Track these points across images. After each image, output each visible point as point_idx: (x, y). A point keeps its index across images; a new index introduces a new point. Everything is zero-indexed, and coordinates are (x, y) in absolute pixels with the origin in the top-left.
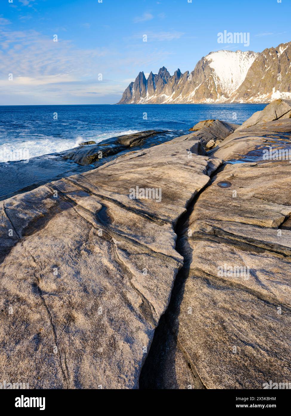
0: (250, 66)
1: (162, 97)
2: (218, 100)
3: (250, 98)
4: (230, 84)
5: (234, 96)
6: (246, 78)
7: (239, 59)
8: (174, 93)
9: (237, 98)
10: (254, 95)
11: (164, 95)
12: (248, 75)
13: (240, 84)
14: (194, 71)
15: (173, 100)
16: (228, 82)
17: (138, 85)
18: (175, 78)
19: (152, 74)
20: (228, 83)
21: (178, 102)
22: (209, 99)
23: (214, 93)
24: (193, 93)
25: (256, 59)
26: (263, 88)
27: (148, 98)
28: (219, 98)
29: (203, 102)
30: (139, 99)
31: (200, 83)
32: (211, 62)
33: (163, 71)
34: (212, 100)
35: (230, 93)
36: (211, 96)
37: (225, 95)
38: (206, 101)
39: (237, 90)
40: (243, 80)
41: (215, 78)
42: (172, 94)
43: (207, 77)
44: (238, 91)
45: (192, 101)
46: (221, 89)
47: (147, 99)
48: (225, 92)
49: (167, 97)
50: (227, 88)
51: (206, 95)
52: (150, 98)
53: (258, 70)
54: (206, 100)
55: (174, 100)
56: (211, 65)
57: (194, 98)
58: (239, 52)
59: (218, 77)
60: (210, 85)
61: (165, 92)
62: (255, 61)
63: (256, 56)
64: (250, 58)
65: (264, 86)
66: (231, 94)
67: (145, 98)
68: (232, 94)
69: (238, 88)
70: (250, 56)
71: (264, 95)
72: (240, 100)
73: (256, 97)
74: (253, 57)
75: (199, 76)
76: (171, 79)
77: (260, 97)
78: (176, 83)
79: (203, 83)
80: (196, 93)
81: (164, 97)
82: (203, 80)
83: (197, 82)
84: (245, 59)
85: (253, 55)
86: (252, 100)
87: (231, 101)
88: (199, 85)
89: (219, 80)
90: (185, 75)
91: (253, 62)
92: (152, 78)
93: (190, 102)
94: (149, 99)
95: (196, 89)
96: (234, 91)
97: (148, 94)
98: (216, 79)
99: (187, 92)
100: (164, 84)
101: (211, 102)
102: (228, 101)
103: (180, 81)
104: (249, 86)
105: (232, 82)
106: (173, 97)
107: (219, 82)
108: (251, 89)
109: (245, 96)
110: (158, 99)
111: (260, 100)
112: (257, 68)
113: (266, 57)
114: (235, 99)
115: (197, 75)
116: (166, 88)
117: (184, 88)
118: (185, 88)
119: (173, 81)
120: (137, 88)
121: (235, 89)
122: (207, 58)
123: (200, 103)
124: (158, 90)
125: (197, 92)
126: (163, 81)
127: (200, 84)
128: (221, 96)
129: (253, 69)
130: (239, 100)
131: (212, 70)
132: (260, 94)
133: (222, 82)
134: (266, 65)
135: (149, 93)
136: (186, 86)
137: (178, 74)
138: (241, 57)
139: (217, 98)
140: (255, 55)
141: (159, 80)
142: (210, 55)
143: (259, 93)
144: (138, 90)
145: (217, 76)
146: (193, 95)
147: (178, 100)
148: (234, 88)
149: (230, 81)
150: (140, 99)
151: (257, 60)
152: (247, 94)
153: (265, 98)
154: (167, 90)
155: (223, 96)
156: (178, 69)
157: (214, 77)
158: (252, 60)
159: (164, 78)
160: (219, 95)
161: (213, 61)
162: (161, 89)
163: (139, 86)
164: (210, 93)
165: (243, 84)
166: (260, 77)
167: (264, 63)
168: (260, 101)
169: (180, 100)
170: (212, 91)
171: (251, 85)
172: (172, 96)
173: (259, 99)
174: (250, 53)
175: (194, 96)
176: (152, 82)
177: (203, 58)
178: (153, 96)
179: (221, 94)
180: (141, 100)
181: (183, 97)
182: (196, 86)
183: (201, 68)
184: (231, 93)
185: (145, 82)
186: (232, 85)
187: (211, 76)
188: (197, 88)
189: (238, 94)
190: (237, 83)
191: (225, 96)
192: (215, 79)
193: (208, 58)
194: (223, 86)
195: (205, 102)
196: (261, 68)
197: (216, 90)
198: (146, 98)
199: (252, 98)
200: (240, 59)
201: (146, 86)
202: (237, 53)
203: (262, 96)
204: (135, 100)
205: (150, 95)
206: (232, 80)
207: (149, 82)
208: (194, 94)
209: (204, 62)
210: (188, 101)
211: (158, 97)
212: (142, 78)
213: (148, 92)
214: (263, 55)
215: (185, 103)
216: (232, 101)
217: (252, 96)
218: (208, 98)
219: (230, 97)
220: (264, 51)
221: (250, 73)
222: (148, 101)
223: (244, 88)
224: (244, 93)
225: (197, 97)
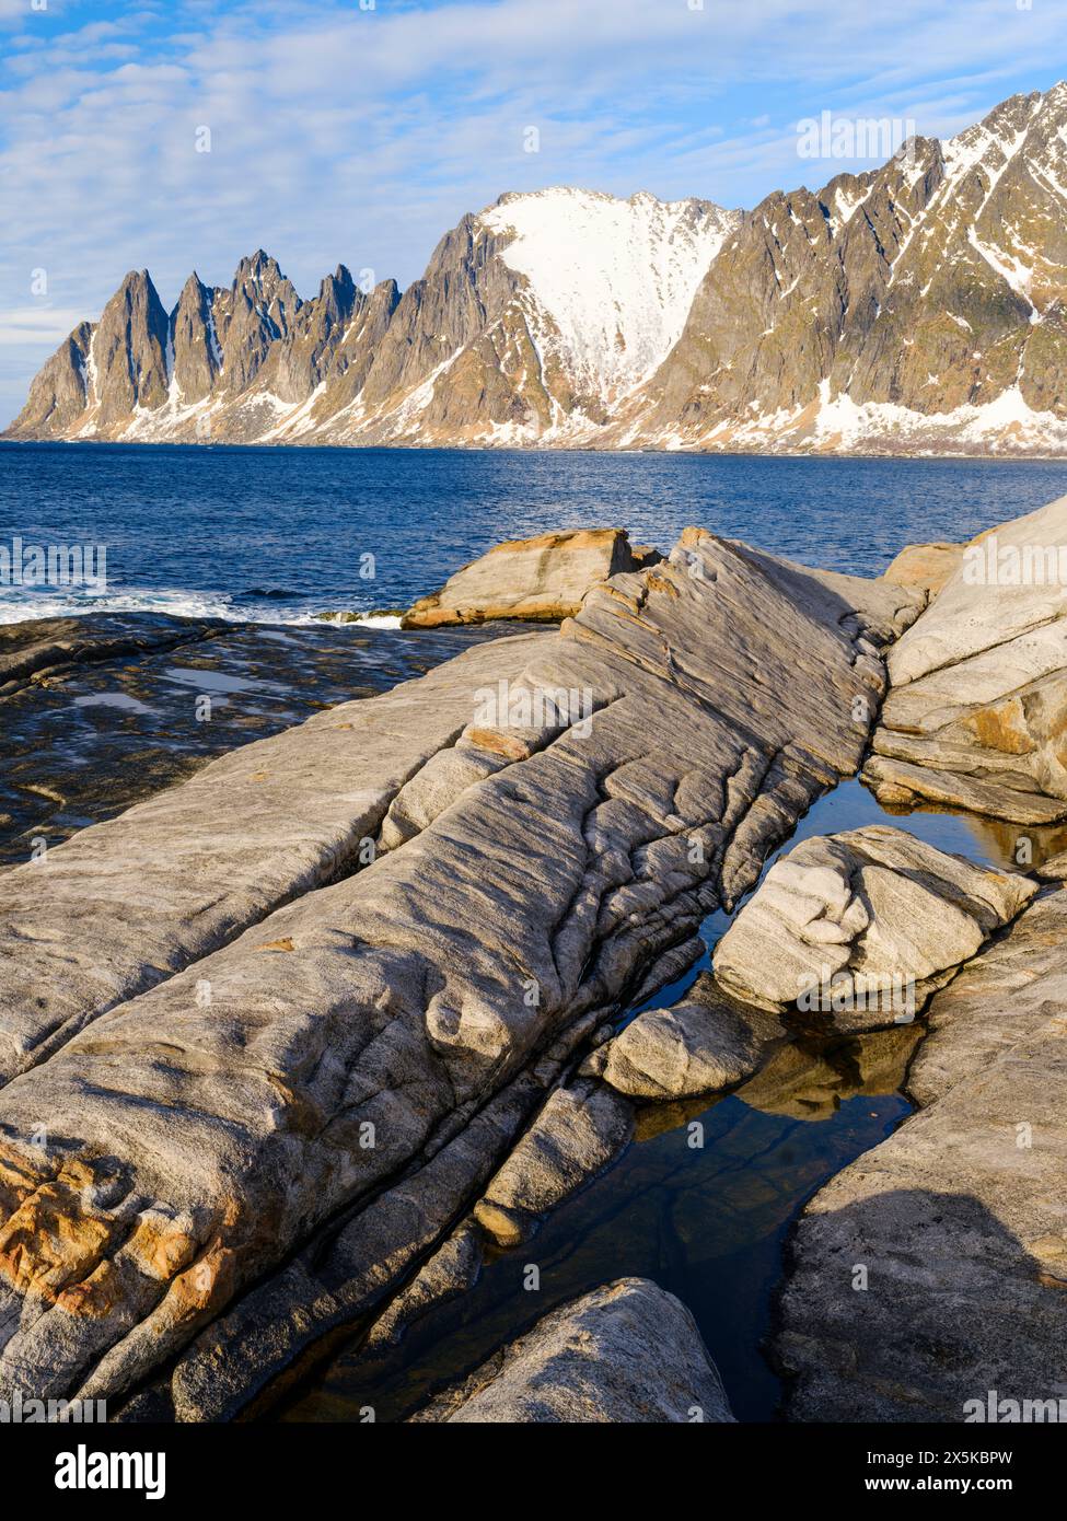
0: (703, 268)
1: (258, 406)
2: (552, 433)
3: (713, 425)
4: (609, 356)
5: (633, 413)
6: (688, 330)
7: (646, 235)
8: (322, 388)
9: (649, 427)
10: (733, 413)
11: (270, 398)
12: (697, 311)
13: (661, 357)
14: (423, 283)
15: (319, 424)
16: (602, 342)
17: (118, 340)
18: (323, 311)
19: (200, 286)
20: (601, 351)
21: (343, 438)
22: (509, 425)
23: (532, 398)
24: (422, 394)
25: (732, 239)
26: (771, 380)
27: (180, 411)
28: (560, 424)
29: (476, 438)
30: (127, 415)
31: (457, 345)
32: (508, 238)
33: (258, 272)
34: (521, 429)
35: (612, 399)
36: (515, 409)
37: (590, 407)
38: (495, 435)
39: (649, 385)
40: (676, 339)
41: (535, 319)
42: (310, 392)
43: (491, 313)
44: (652, 389)
45: (420, 434)
46: (567, 375)
47: (174, 418)
48: (590, 392)
49: (281, 407)
50: (596, 375)
51: (489, 404)
52: (190, 411)
53: (744, 292)
54: (491, 431)
55: (323, 428)
56: (512, 257)
57: (427, 418)
58: (645, 200)
59: (549, 319)
60: (508, 355)
61: (272, 380)
62: (726, 247)
63: (726, 227)
64: (701, 233)
65: (775, 368)
66: (616, 403)
67: (161, 410)
68: (622, 405)
69: (649, 374)
70: (700, 224)
71: (782, 416)
72: (668, 436)
73: (744, 421)
74: (713, 229)
75: (451, 311)
76: (301, 314)
77: (764, 422)
78: (331, 337)
79: (471, 344)
80: (438, 394)
81: (265, 409)
82: (471, 328)
83: (444, 338)
84: (679, 239)
85: (716, 222)
86: (724, 436)
87: (619, 436)
88: (451, 350)
89: (557, 331)
90: (379, 298)
91: (716, 250)
92: (197, 304)
93: (412, 437)
94: (183, 417)
95: (437, 371)
96: (634, 387)
97: (174, 388)
98: (541, 325)
99: (393, 384)
100: (264, 339)
101: (518, 439)
102: (607, 437)
103: (353, 331)
104: (704, 368)
105: (622, 343)
106: (314, 412)
107: (553, 342)
108: (716, 380)
109: (691, 415)
110: (231, 418)
111: (761, 437)
112: (736, 281)
113: (775, 233)
114: (643, 429)
115: (442, 303)
116: (275, 361)
117: (375, 367)
118: (378, 365)
119: (314, 329)
120: (111, 352)
121: (639, 379)
122: (488, 219)
123: (461, 443)
124: (232, 370)
125: (443, 389)
126: (259, 322)
127: (459, 351)
128: (570, 411)
129: (718, 287)
130: (661, 436)
131: (516, 280)
132: (762, 407)
133: (570, 344)
134: (777, 272)
135: (184, 387)
136: (383, 356)
137: (343, 289)
138: (656, 225)
139: (550, 422)
140: (722, 219)
141: (235, 321)
142: (501, 209)
143: (755, 405)
144: (121, 364)
145: (542, 312)
146: (424, 404)
147: (342, 424)
148: (632, 375)
149: (612, 339)
150: (134, 417)
151: (735, 245)
152: (697, 406)
153: (787, 427)
154: (282, 374)
155: (577, 411)
156: (342, 268)
157: (528, 318)
158: (709, 245)
159: (265, 306)
160: (557, 405)
161: (519, 235)
162: (247, 366)
163: (123, 345)
164: (510, 393)
165: (673, 354)
166: (754, 328)
167: (769, 258)
168: (766, 441)
169: (356, 424)
170: (520, 388)
171: (715, 360)
172: (310, 403)
173: (756, 434)
174: (699, 209)
175: (430, 407)
176: (201, 328)
177: (468, 223)
178: (204, 403)
179: (571, 403)
180: (138, 421)
181: (369, 409)
182: (436, 358)
183: (460, 269)
184: (620, 398)
185: (160, 324)
186: (623, 359)
187: (515, 310)
188: (445, 366)
189: (654, 404)
190: (644, 348)
191: (587, 414)
192: (536, 327)
193: (496, 220)
194: (578, 362)
195: (489, 439)
196: (756, 283)
197: (544, 382)
198: (168, 411)
199: (723, 426)
200: (655, 238)
201: (163, 345)
202: (637, 207)
203: (771, 417)
204: (103, 418)
205: (191, 395)
206: (619, 335)
207: (181, 325)
208: (431, 396)
209: (475, 239)
210: (398, 431)
211: (233, 409)
212: (143, 303)
213: (179, 377)
214: (760, 219)
215: (381, 440)
216: (626, 441)
217: (724, 416)
218: (501, 419)
219: (613, 419)
220: (766, 202)
221: (706, 304)
222: (180, 425)
223: (679, 379)
224: (683, 400)
225: (445, 411)
